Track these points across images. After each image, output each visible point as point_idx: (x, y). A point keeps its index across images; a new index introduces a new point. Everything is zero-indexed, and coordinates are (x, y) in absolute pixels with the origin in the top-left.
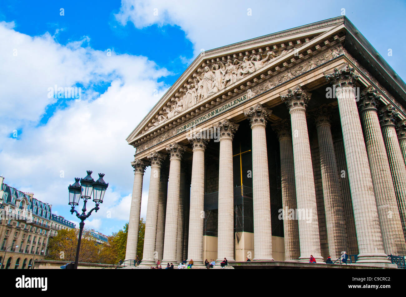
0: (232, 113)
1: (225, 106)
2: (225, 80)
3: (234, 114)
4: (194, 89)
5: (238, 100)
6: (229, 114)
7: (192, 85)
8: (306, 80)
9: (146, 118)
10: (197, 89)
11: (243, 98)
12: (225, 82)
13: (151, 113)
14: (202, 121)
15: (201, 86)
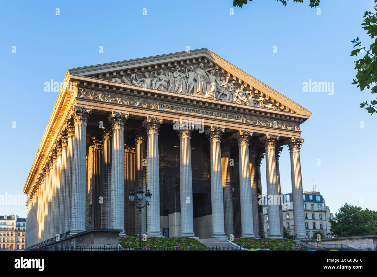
0: (227, 124)
1: (220, 114)
2: (222, 92)
3: (229, 126)
4: (183, 75)
5: (232, 116)
6: (224, 124)
7: (183, 69)
8: (281, 134)
9: (116, 65)
10: (187, 78)
11: (237, 117)
12: (221, 93)
13: (125, 64)
14: (194, 114)
15: (194, 78)
